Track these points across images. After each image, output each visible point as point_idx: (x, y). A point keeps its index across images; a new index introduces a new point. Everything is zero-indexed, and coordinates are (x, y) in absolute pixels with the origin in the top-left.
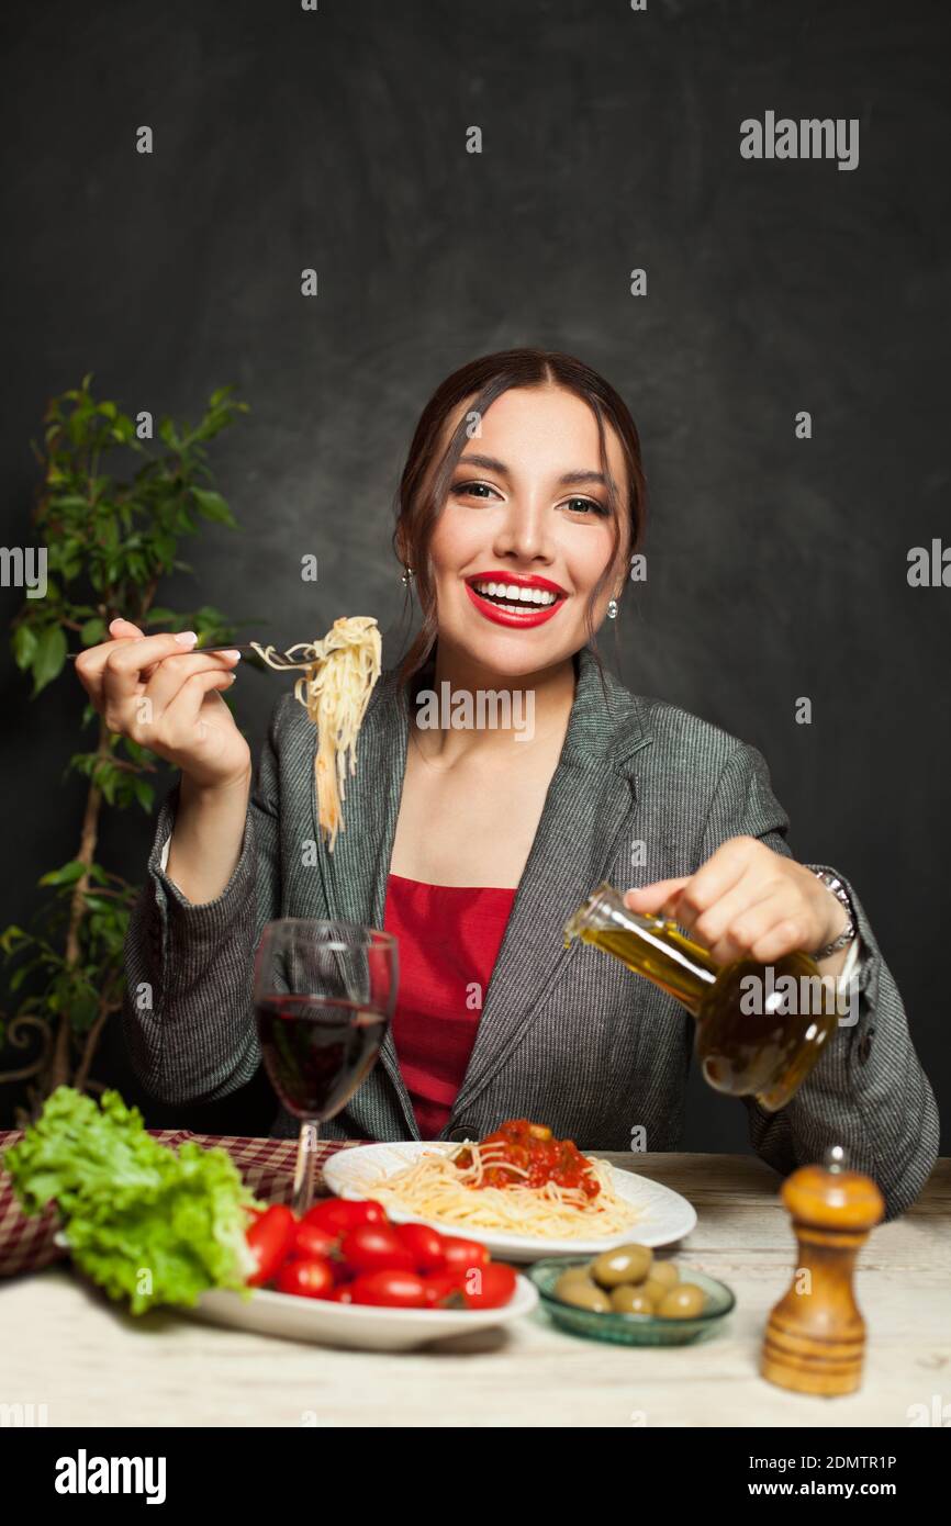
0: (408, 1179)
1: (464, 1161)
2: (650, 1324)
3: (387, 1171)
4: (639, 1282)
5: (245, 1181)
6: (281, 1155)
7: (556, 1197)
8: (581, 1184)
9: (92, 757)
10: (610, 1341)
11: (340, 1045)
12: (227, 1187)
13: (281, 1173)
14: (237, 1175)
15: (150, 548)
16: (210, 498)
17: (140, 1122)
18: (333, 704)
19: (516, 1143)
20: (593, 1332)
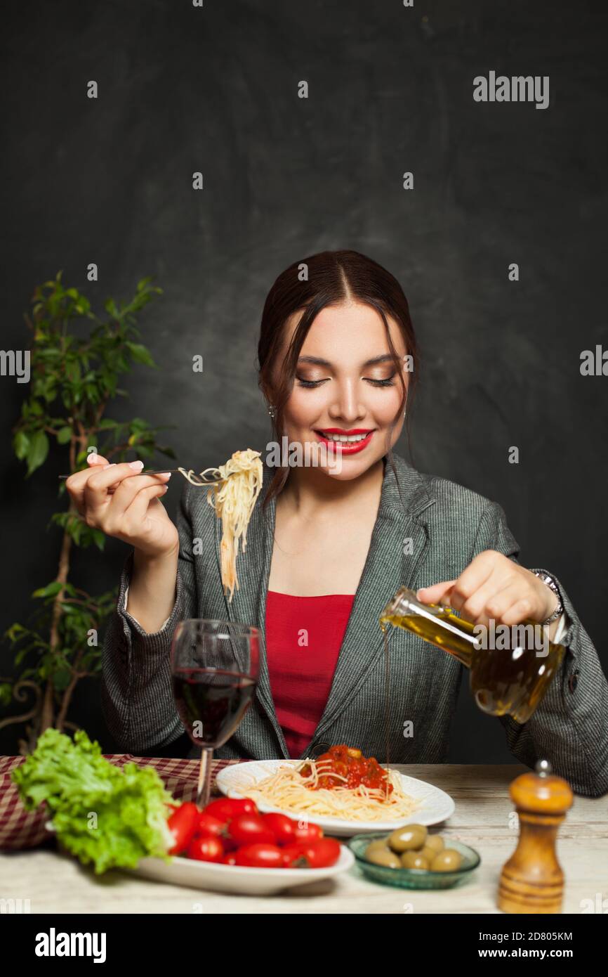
0: (271, 784)
1: (306, 772)
2: (426, 875)
3: (257, 779)
4: (418, 848)
5: (166, 787)
6: (189, 769)
7: (365, 794)
8: (381, 785)
9: (65, 515)
10: (401, 887)
11: (226, 700)
12: (155, 792)
13: (189, 781)
14: (161, 783)
15: (100, 381)
16: (138, 349)
17: (99, 750)
18: (232, 508)
19: (339, 760)
20: (389, 881)
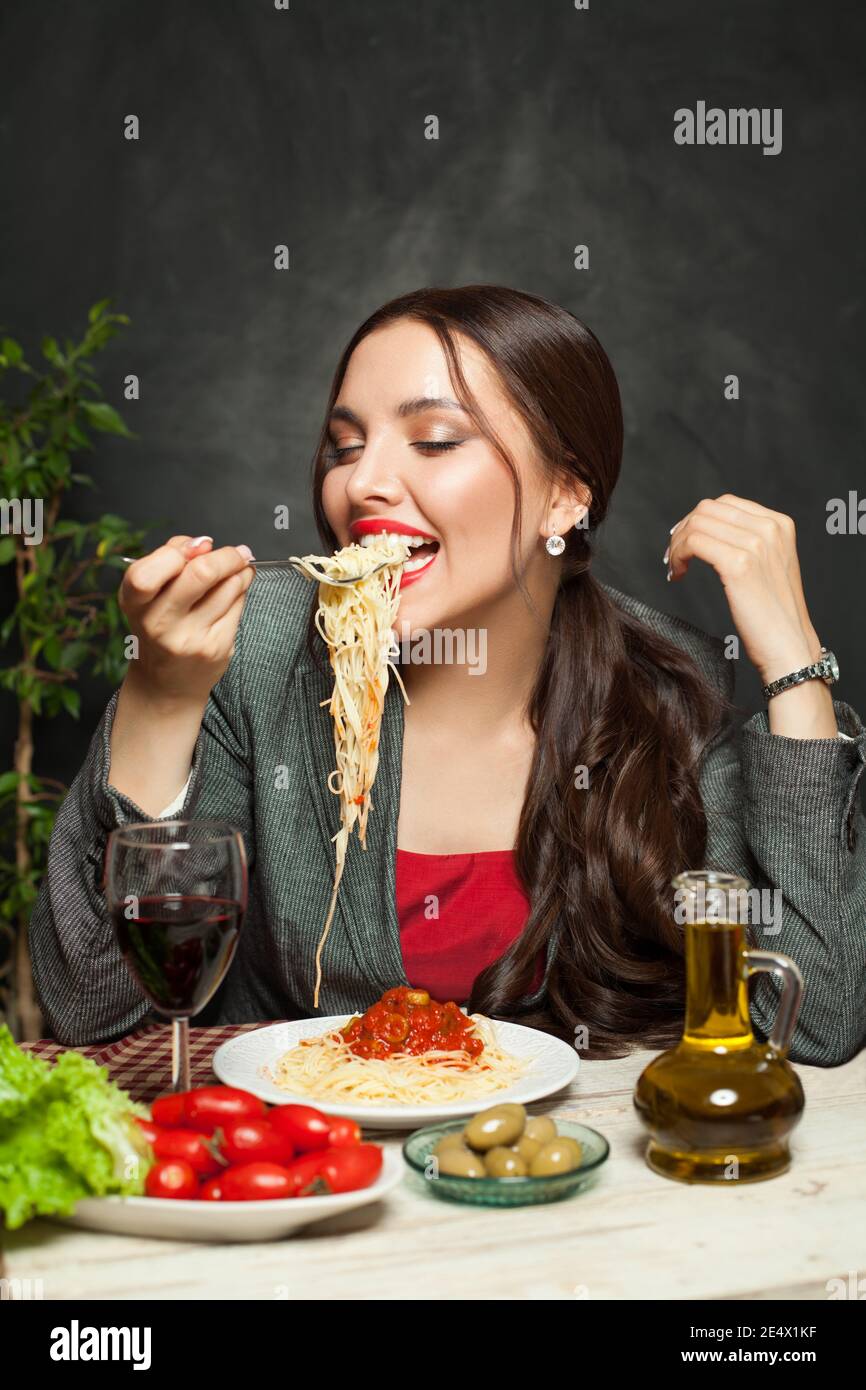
2: (523, 1185)
4: (510, 1143)
7: (439, 1061)
8: (464, 1044)
13: (158, 1069)
15: (44, 465)
16: (100, 410)
19: (395, 1011)
20: (467, 1198)
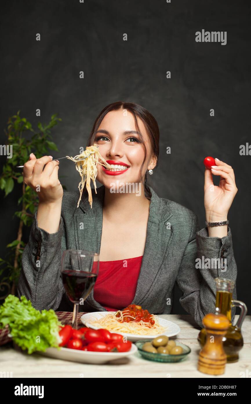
0: (103, 320)
1: (118, 316)
2: (168, 356)
3: (98, 319)
4: (165, 345)
5: (59, 320)
6: (70, 316)
7: (143, 325)
8: (150, 321)
9: (20, 213)
10: (157, 361)
11: (84, 283)
12: (54, 320)
13: (70, 320)
16: (51, 144)
19: (132, 310)
20: (152, 359)
